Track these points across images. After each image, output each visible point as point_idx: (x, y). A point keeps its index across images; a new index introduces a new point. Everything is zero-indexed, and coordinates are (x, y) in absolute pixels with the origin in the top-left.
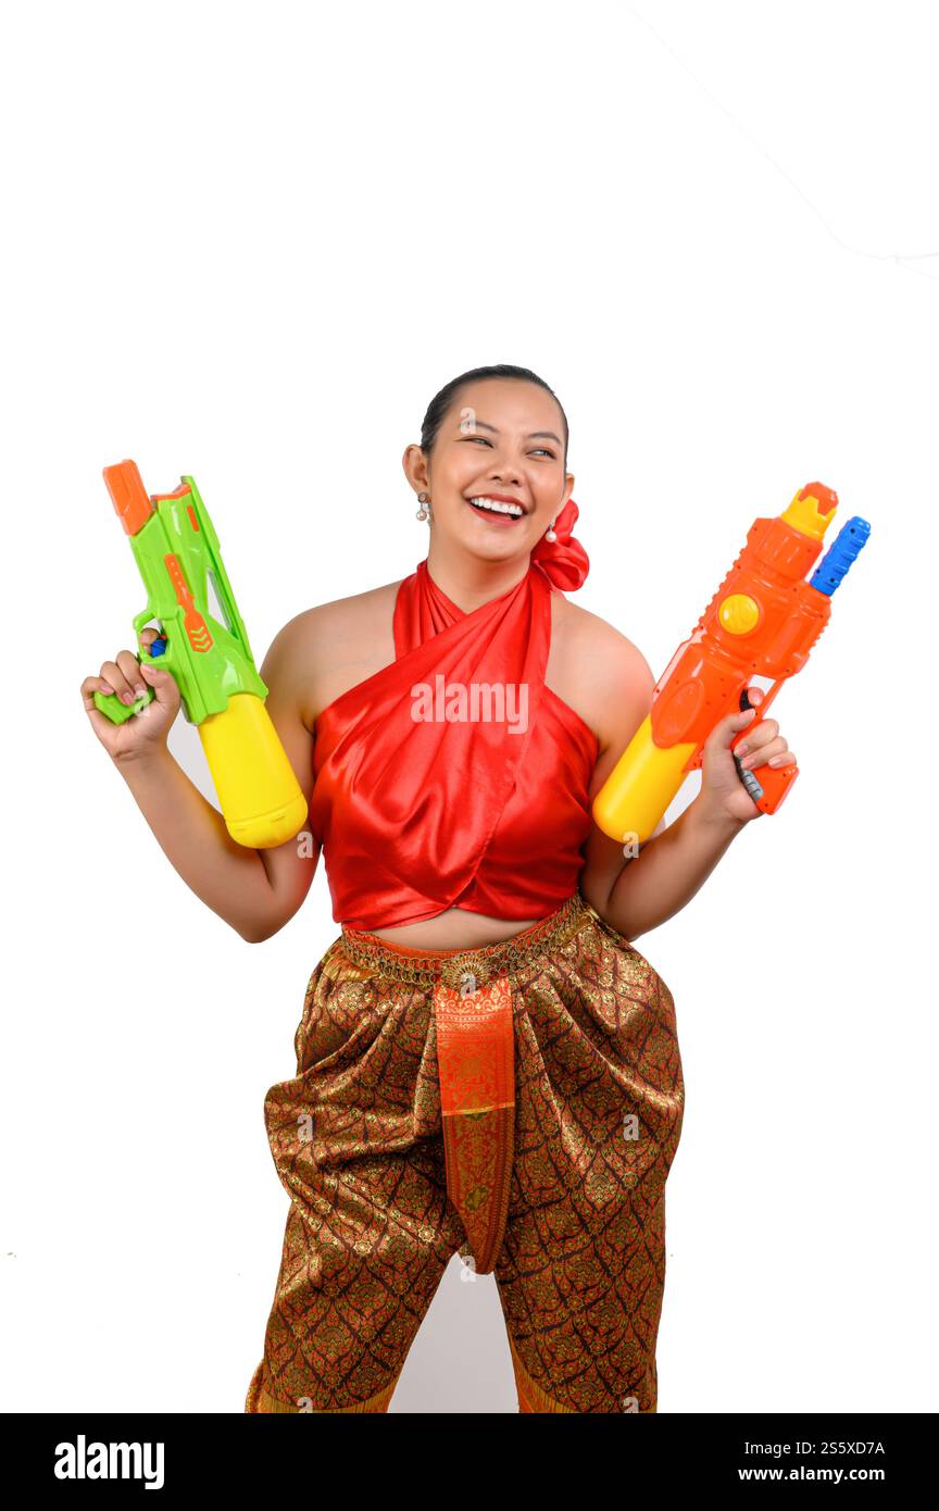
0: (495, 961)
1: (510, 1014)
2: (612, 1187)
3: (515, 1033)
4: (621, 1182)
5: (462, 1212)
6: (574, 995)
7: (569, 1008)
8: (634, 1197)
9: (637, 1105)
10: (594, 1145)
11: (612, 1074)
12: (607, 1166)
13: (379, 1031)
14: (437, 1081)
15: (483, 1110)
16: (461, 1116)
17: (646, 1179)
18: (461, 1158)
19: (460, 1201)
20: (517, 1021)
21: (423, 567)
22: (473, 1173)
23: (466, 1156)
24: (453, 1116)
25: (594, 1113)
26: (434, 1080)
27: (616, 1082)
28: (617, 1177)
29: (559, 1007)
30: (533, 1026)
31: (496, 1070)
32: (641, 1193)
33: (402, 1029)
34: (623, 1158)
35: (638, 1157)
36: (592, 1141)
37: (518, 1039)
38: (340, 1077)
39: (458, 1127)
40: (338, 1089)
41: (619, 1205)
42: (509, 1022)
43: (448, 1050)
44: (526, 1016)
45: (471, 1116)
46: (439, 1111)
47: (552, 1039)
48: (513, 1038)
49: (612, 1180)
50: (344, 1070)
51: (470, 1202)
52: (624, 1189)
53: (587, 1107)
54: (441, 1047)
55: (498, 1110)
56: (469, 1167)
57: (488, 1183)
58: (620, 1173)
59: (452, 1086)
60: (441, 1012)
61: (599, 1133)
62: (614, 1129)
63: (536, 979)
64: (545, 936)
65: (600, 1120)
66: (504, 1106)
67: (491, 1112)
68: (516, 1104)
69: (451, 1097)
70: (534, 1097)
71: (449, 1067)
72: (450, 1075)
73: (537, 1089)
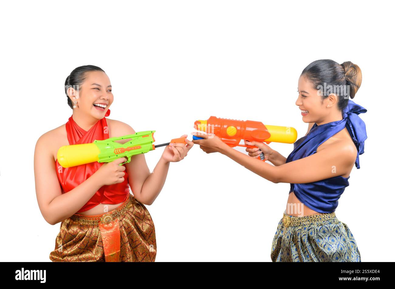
0: (114, 215)
1: (119, 227)
3: (121, 232)
6: (133, 220)
13: (85, 235)
20: (121, 229)
24: (108, 256)
26: (101, 246)
29: (130, 224)
30: (125, 229)
31: (116, 242)
33: (92, 234)
37: (121, 233)
38: (74, 247)
39: (109, 259)
40: (74, 250)
42: (119, 229)
43: (105, 238)
44: (123, 227)
45: (111, 255)
46: (104, 255)
47: (130, 233)
48: (120, 233)
50: (75, 245)
54: (103, 238)
55: (117, 253)
59: (107, 248)
60: (101, 229)
61: (140, 259)
62: (144, 258)
63: (124, 217)
64: (125, 207)
65: (141, 255)
66: (118, 251)
67: (115, 253)
68: (121, 251)
69: (107, 251)
70: (126, 248)
71: (106, 243)
72: (106, 245)
73: (127, 246)
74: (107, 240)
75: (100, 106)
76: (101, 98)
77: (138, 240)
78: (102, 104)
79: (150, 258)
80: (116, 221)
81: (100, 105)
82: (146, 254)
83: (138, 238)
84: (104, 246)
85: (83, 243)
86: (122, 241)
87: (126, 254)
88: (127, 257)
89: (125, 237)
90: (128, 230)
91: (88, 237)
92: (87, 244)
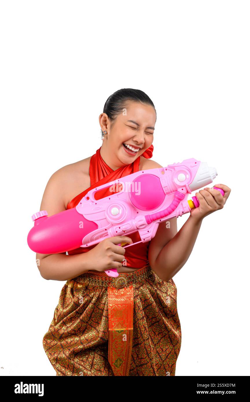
0: (129, 278)
1: (133, 296)
2: (158, 359)
4: (161, 358)
5: (113, 367)
6: (155, 291)
7: (152, 296)
8: (164, 363)
9: (169, 332)
10: (154, 344)
11: (163, 320)
12: (157, 351)
14: (108, 318)
15: (122, 329)
16: (115, 331)
17: (168, 357)
18: (114, 347)
19: (112, 363)
20: (135, 299)
21: (98, 151)
22: (118, 353)
23: (115, 346)
24: (112, 331)
25: (155, 333)
26: (107, 317)
27: (164, 323)
28: (159, 355)
29: (149, 296)
30: (141, 301)
31: (127, 315)
32: (167, 362)
34: (162, 349)
35: (166, 349)
36: (153, 343)
37: (135, 304)
39: (114, 335)
41: (160, 365)
42: (132, 299)
43: (112, 307)
44: (138, 297)
45: (118, 331)
46: (108, 329)
47: (147, 305)
49: (158, 357)
51: (116, 364)
52: (162, 360)
53: (153, 331)
54: (109, 306)
55: (128, 330)
56: (116, 350)
57: (123, 358)
58: (161, 355)
59: (113, 320)
60: (110, 294)
61: (156, 340)
63: (142, 285)
64: (145, 272)
65: (156, 336)
66: (129, 329)
67: (125, 331)
68: (134, 329)
69: (112, 324)
70: (140, 326)
71: (112, 313)
72: (112, 316)
73: (142, 323)
74: (114, 309)
76: (135, 139)
77: (155, 317)
78: (133, 146)
80: (130, 288)
81: (130, 148)
82: (164, 335)
84: (109, 317)
85: (86, 312)
86: (136, 315)
87: (141, 335)
88: (143, 338)
89: (139, 311)
90: (145, 302)
91: (94, 303)
92: (91, 314)
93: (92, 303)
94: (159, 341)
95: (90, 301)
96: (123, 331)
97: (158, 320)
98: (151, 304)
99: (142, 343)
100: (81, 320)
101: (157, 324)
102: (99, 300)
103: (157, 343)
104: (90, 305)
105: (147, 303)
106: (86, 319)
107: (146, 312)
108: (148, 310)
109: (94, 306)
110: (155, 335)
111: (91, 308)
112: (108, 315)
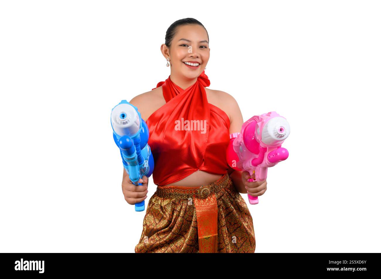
1: (216, 206)
3: (218, 212)
6: (233, 200)
7: (232, 204)
11: (244, 225)
16: (203, 238)
24: (201, 239)
25: (238, 238)
26: (196, 227)
27: (245, 227)
29: (229, 204)
30: (223, 210)
37: (219, 214)
39: (203, 242)
42: (216, 209)
43: (200, 218)
44: (221, 207)
45: (206, 238)
47: (228, 214)
48: (217, 214)
54: (198, 217)
55: (213, 236)
61: (239, 245)
62: (243, 243)
63: (223, 195)
64: (223, 182)
65: (240, 240)
67: (211, 237)
69: (201, 233)
70: (223, 232)
71: (200, 223)
72: (200, 226)
73: (224, 230)
74: (202, 220)
75: (191, 65)
77: (237, 223)
79: (251, 244)
80: (213, 198)
82: (246, 239)
83: (237, 221)
84: (198, 227)
85: (176, 225)
86: (220, 223)
87: (224, 240)
88: (225, 243)
89: (222, 219)
90: (226, 210)
91: (182, 217)
92: (181, 226)
93: (181, 217)
94: (242, 245)
95: (179, 215)
96: (210, 237)
97: (239, 225)
98: (232, 211)
99: (224, 248)
100: (173, 233)
101: (239, 229)
102: (186, 213)
103: (240, 247)
104: (179, 219)
105: (228, 211)
106: (177, 231)
107: (228, 219)
108: (229, 217)
109: (182, 219)
110: (238, 240)
111: (180, 221)
112: (197, 225)
